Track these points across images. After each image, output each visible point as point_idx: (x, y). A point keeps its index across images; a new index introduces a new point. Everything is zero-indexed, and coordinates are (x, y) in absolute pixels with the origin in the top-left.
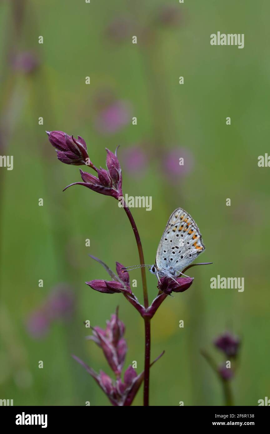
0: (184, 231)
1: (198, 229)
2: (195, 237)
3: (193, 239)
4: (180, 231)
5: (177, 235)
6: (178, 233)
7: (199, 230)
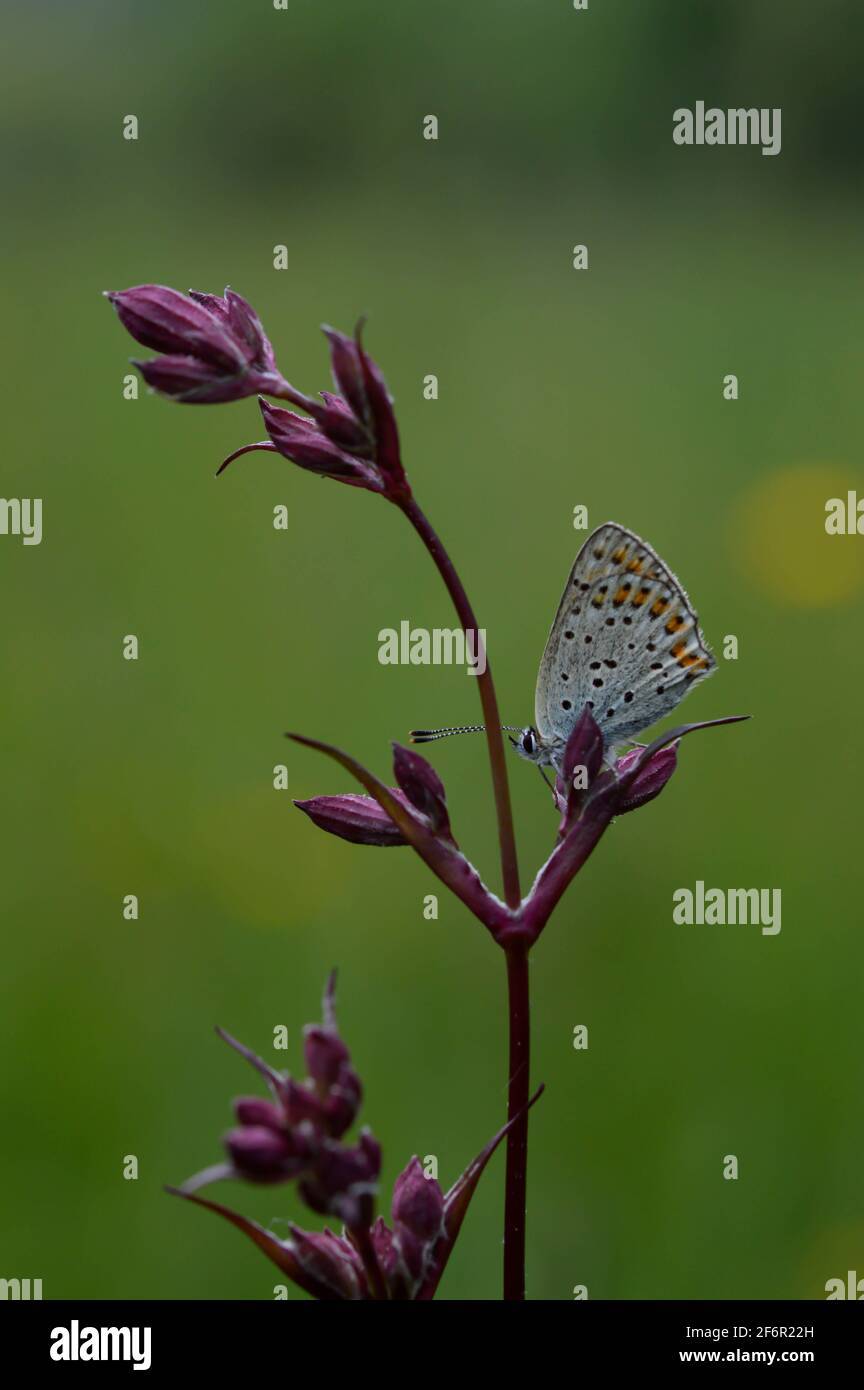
0: (636, 605)
1: (685, 593)
2: (674, 623)
3: (669, 632)
4: (617, 604)
5: (611, 622)
6: (613, 613)
7: (687, 597)
